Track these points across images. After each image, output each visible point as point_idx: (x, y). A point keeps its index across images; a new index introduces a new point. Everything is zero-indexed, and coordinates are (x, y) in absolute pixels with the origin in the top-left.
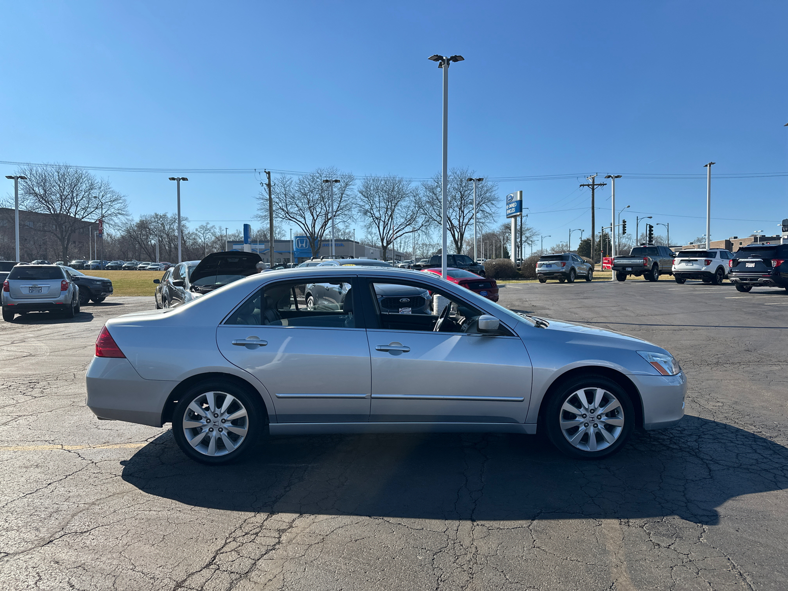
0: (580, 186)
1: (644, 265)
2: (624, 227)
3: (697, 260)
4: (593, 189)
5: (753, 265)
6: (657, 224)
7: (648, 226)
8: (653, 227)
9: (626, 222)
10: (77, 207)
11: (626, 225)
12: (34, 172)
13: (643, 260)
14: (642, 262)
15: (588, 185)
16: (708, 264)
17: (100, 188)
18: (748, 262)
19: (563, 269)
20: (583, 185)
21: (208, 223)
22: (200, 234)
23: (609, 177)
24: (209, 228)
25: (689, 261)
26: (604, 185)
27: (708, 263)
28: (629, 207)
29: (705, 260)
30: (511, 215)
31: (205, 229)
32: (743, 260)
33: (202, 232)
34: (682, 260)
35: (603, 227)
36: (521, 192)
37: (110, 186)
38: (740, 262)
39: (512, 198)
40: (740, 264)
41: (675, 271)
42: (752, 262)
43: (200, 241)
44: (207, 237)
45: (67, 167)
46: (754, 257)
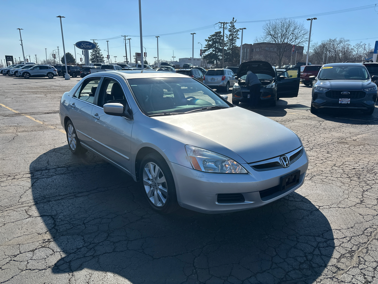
10: (288, 39)
12: (271, 24)
17: (299, 28)
21: (361, 42)
22: (355, 49)
24: (361, 45)
31: (359, 46)
33: (357, 48)
37: (304, 27)
43: (355, 52)
44: (359, 50)
45: (285, 19)
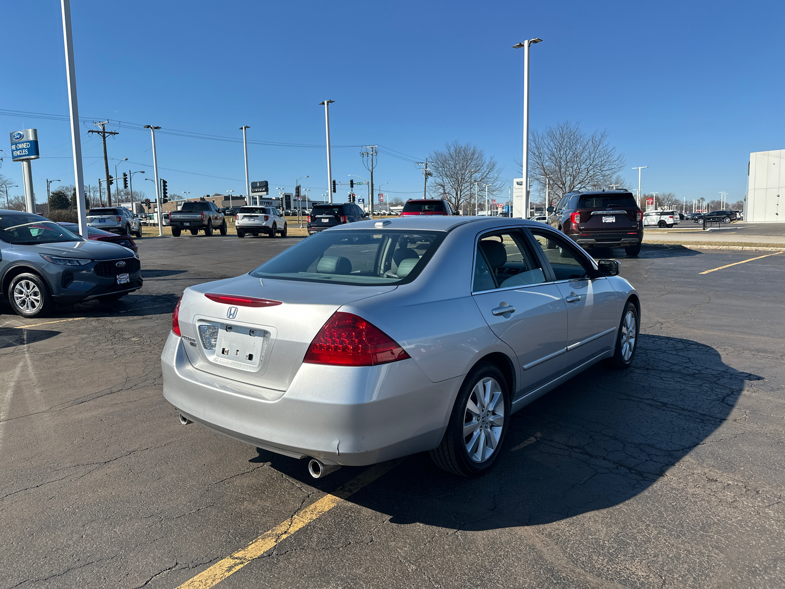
0: (89, 132)
1: (202, 220)
2: (125, 180)
3: (257, 216)
4: (104, 138)
5: (327, 221)
6: (146, 179)
7: (162, 181)
8: (166, 182)
9: (127, 175)
11: (127, 178)
13: (200, 216)
14: (199, 217)
15: (98, 132)
16: (267, 220)
18: (323, 218)
19: (119, 224)
20: (93, 132)
23: (149, 126)
25: (251, 217)
26: (115, 133)
27: (266, 218)
28: (127, 159)
29: (265, 216)
30: (19, 158)
32: (319, 216)
34: (244, 216)
35: (99, 180)
36: (35, 131)
38: (317, 218)
39: (21, 136)
40: (317, 220)
41: (238, 226)
42: (326, 218)
46: (327, 214)
